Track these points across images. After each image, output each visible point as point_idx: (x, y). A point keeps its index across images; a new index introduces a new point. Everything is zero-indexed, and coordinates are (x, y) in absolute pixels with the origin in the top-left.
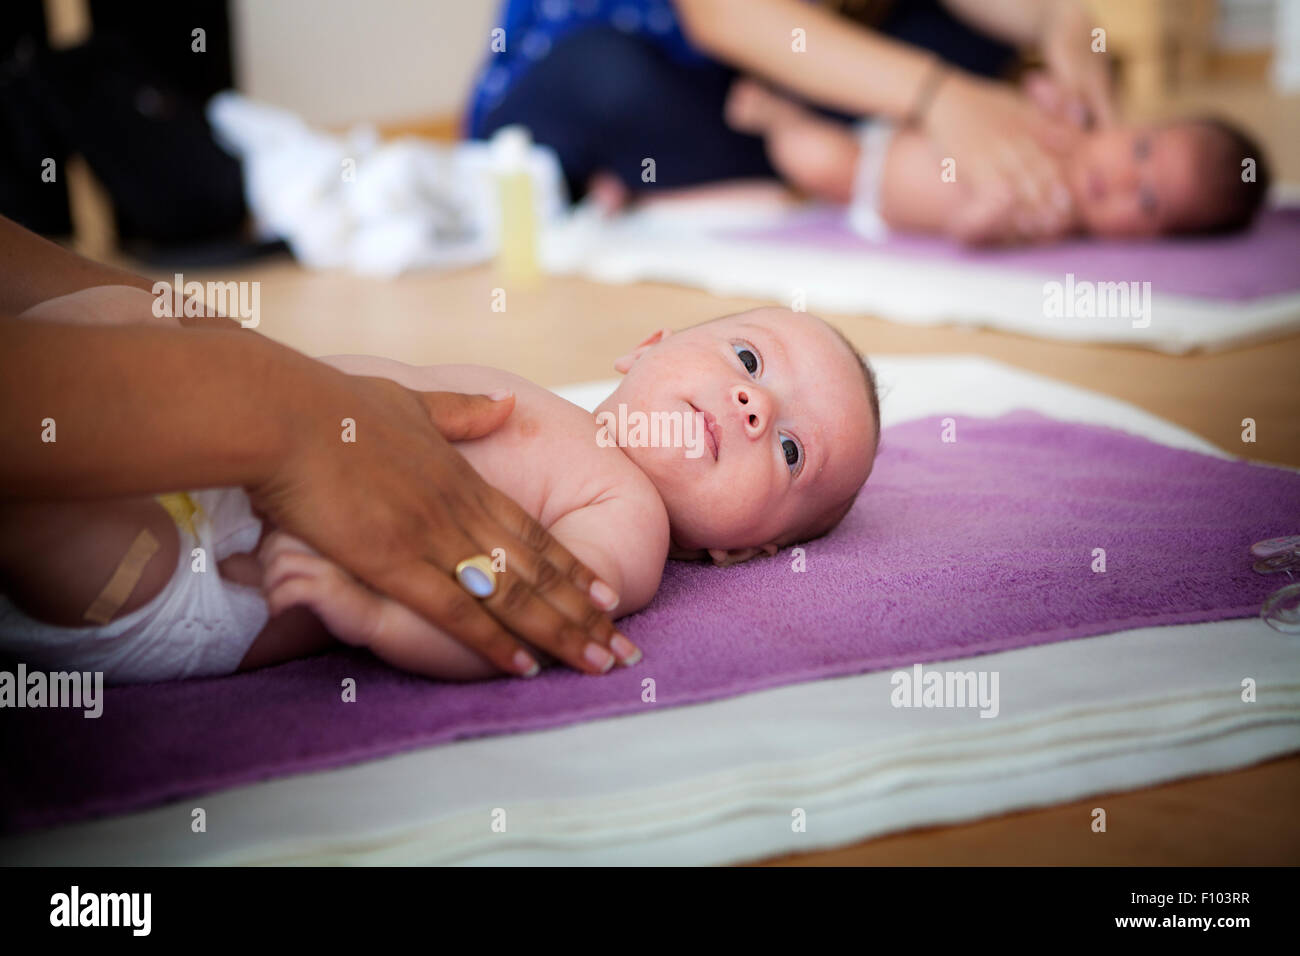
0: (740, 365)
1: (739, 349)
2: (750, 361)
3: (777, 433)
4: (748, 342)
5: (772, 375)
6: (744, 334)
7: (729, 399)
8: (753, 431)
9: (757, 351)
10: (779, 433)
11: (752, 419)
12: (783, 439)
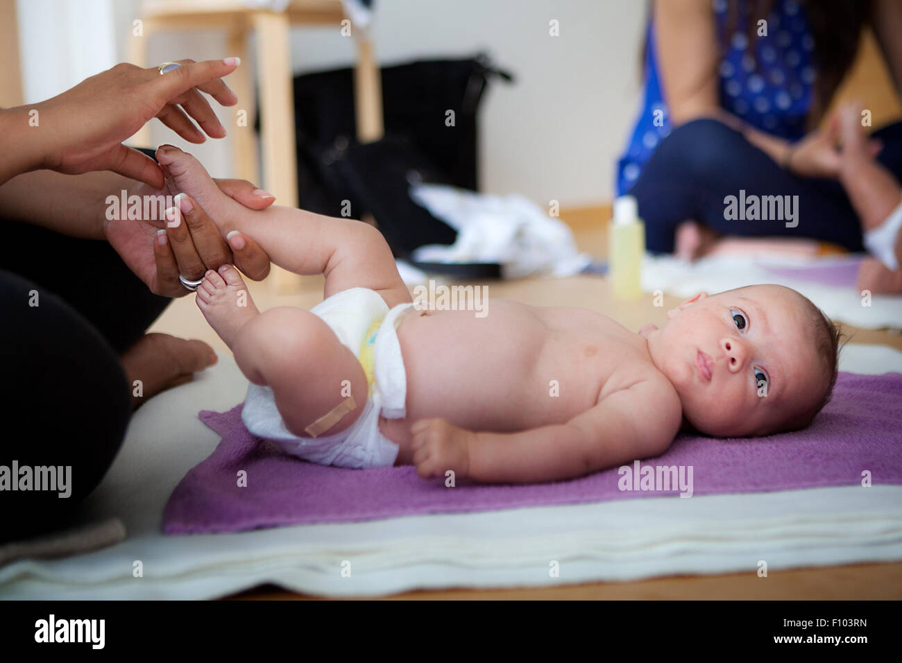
0: (733, 324)
1: (735, 314)
2: (741, 322)
3: (753, 369)
4: (742, 310)
5: (754, 334)
6: (740, 304)
7: (720, 347)
8: (733, 368)
9: (747, 316)
10: (755, 368)
11: (733, 360)
12: (757, 372)
